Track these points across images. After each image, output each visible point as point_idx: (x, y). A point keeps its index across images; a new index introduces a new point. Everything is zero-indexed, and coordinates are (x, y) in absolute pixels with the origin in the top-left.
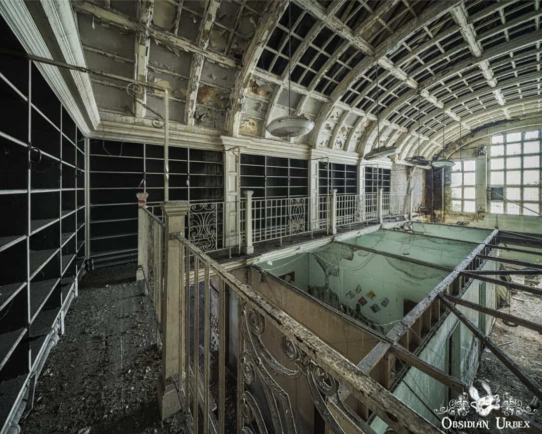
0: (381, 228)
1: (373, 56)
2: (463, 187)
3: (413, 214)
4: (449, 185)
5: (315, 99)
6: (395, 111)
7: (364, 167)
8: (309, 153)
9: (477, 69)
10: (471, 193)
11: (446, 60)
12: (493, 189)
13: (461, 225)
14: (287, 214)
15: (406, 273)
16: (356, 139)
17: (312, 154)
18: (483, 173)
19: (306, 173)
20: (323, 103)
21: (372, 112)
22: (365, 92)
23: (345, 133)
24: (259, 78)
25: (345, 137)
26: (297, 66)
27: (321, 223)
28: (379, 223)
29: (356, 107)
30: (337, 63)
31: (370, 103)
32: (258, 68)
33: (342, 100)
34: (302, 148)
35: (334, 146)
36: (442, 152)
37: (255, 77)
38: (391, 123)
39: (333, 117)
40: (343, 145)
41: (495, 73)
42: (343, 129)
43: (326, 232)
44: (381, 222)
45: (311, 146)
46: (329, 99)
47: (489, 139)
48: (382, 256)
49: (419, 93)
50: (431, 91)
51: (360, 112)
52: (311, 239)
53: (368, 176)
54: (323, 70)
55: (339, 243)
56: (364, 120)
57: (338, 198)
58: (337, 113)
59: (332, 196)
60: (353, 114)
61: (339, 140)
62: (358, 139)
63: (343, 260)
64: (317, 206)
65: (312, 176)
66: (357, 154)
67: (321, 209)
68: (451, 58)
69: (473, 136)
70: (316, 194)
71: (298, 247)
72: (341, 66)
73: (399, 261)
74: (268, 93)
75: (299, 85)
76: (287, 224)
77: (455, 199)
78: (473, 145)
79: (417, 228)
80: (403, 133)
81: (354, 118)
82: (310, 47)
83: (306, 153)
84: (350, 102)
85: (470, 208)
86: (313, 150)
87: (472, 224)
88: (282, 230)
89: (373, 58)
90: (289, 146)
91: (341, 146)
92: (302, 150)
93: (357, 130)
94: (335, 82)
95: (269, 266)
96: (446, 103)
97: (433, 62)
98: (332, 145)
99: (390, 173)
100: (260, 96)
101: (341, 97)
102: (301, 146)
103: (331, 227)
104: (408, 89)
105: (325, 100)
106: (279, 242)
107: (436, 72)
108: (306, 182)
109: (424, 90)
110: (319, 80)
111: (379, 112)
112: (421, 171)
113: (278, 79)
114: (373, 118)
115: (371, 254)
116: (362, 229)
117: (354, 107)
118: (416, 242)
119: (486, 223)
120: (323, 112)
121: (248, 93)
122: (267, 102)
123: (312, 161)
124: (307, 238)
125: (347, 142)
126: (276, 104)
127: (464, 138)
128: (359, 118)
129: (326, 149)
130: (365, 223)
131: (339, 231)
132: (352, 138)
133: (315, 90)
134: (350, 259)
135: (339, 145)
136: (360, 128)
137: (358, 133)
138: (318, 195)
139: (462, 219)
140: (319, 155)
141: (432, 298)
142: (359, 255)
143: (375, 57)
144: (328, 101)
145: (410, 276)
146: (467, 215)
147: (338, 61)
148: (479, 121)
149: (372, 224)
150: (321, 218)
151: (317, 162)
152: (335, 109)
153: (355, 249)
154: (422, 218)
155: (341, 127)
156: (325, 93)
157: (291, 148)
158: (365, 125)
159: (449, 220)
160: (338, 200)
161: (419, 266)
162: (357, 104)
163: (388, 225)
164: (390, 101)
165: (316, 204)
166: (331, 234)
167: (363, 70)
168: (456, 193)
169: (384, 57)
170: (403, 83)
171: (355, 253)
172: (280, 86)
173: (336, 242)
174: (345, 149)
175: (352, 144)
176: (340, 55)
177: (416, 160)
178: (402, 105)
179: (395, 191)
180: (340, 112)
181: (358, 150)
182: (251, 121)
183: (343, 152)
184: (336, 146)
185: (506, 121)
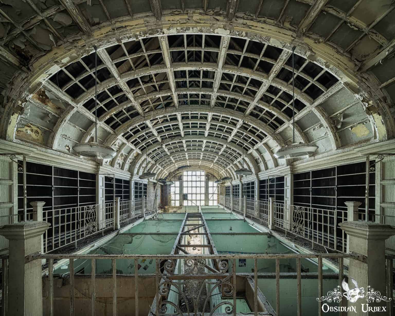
0: (144, 220)
1: (144, 117)
2: (175, 194)
3: (157, 209)
4: (170, 193)
5: (103, 129)
6: (151, 151)
7: (133, 182)
8: (97, 169)
9: (182, 142)
10: (178, 197)
11: (173, 134)
12: (184, 195)
13: (175, 212)
14: (77, 220)
15: (161, 241)
16: (129, 163)
17: (100, 170)
18: (181, 187)
19: (94, 184)
20: (109, 133)
21: (139, 149)
22: (137, 135)
23: (123, 158)
24: (50, 91)
25: (122, 161)
26: (92, 99)
27: (107, 223)
28: (143, 217)
29: (131, 143)
30: (122, 111)
31: (139, 143)
32: (50, 81)
33: (123, 136)
34: (92, 164)
35: (115, 166)
36: (168, 176)
37: (44, 87)
38: (148, 157)
39: (115, 145)
40: (121, 165)
41: (187, 146)
42: (122, 155)
43: (113, 228)
44: (144, 216)
45: (99, 164)
46: (114, 132)
47: (183, 172)
48: (149, 236)
49: (162, 145)
50: (166, 145)
51: (133, 147)
52: (102, 236)
53: (136, 188)
54: (112, 112)
55: (123, 234)
56: (135, 152)
57: (121, 203)
58: (119, 143)
59: (116, 202)
60: (129, 146)
61: (119, 162)
62: (131, 163)
63: (125, 245)
64: (104, 210)
65: (99, 187)
66: (130, 173)
67: (107, 212)
68: (175, 133)
69: (178, 171)
70: (103, 201)
71: (92, 245)
72: (125, 114)
73: (157, 236)
74: (59, 108)
75: (91, 113)
76: (77, 228)
77: (173, 200)
78: (178, 175)
79: (160, 217)
80: (153, 164)
81: (129, 149)
82: (105, 91)
83: (95, 168)
84: (127, 138)
85: (178, 204)
86: (101, 167)
87: (179, 211)
88: (72, 235)
89: (143, 119)
90: (79, 161)
91: (120, 166)
92: (91, 165)
93: (130, 157)
94: (120, 122)
95: (65, 270)
96: (171, 153)
97: (168, 132)
98: (114, 165)
99: (146, 186)
100: (48, 108)
101: (123, 134)
102: (90, 162)
103: (116, 224)
104: (157, 141)
105: (112, 132)
106: (74, 246)
107: (169, 137)
108: (94, 192)
109: (164, 144)
110: (108, 117)
111: (143, 149)
112: (159, 186)
113: (72, 101)
114: (139, 152)
115: (143, 236)
116: (135, 222)
117: (130, 143)
118: (161, 224)
119: (183, 210)
120: (109, 140)
121: (32, 99)
122: (57, 116)
123: (99, 175)
124: (99, 236)
125: (124, 164)
126: (67, 121)
127: (175, 171)
128: (132, 150)
129: (110, 167)
130: (136, 218)
131: (121, 226)
132: (127, 162)
133: (104, 122)
134: (130, 243)
135: (118, 165)
136: (131, 156)
137: (130, 159)
138: (104, 201)
139: (175, 210)
140: (106, 172)
141: (175, 249)
142: (136, 238)
143: (145, 118)
144: (114, 133)
145: (163, 242)
146: (177, 207)
147: (123, 110)
148: (180, 164)
149: (140, 218)
150: (107, 218)
151: (103, 176)
152: (118, 140)
153: (133, 235)
154: (160, 211)
155: (121, 153)
156: (112, 127)
157: (81, 163)
158: (135, 155)
159: (171, 211)
160: (121, 204)
161: (166, 236)
162: (132, 141)
163: (147, 218)
164: (148, 145)
165: (103, 208)
166: (116, 229)
167: (138, 123)
168: (173, 197)
169: (149, 120)
170: (156, 137)
171: (134, 238)
172: (74, 107)
173: (120, 234)
174: (122, 168)
175: (127, 166)
176: (125, 107)
177: (161, 181)
178: (154, 149)
179: (149, 197)
180: (121, 143)
181: (131, 170)
182: (35, 128)
183: (121, 170)
184: (116, 166)
185: (188, 166)
